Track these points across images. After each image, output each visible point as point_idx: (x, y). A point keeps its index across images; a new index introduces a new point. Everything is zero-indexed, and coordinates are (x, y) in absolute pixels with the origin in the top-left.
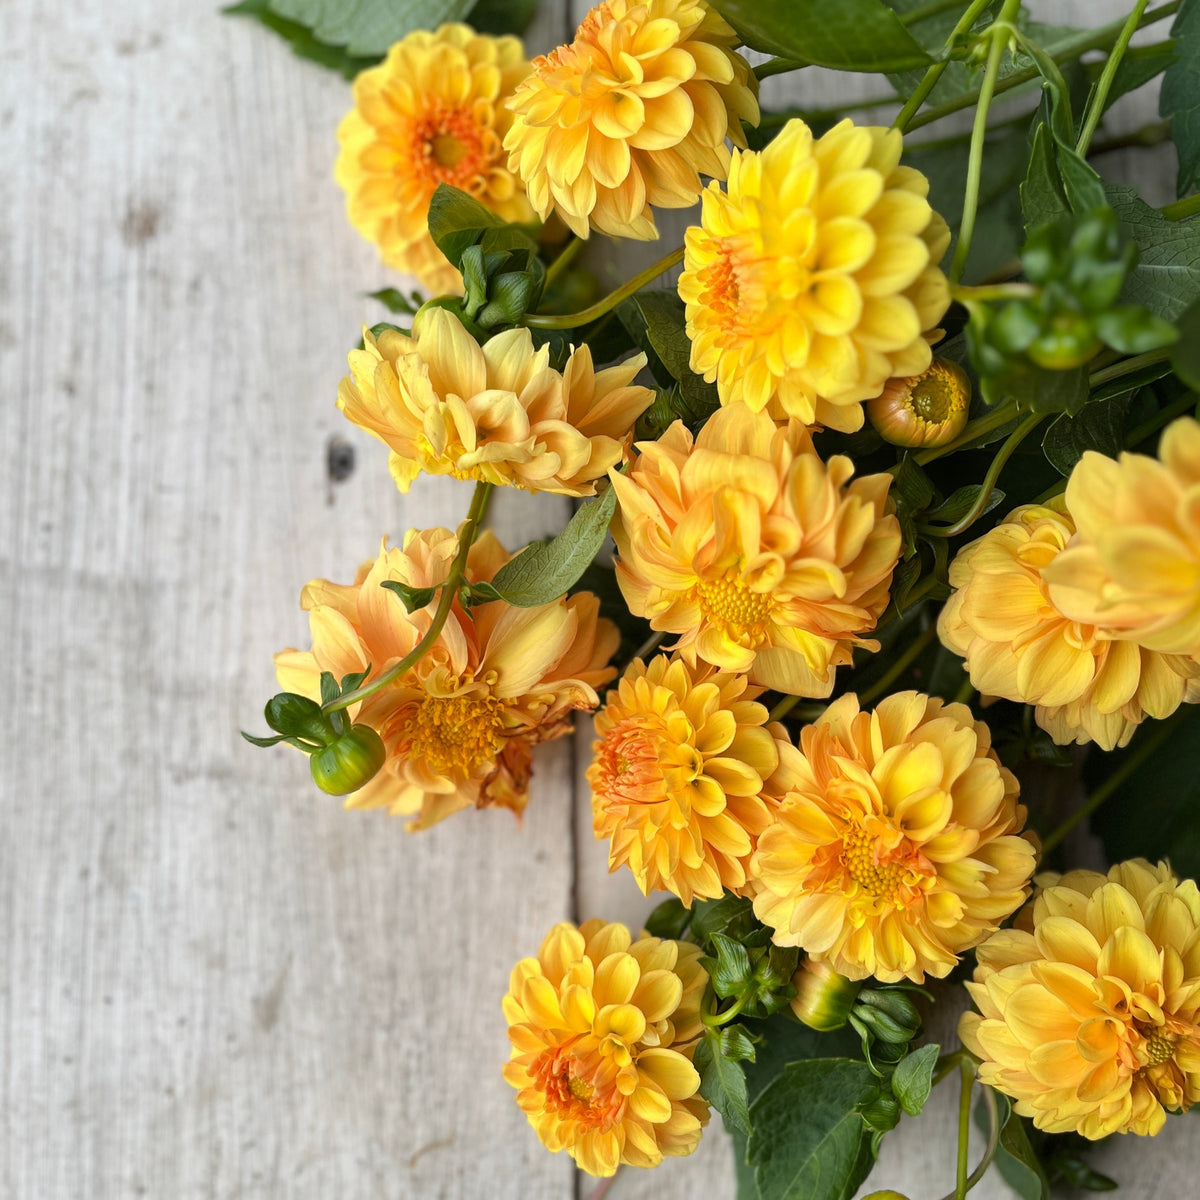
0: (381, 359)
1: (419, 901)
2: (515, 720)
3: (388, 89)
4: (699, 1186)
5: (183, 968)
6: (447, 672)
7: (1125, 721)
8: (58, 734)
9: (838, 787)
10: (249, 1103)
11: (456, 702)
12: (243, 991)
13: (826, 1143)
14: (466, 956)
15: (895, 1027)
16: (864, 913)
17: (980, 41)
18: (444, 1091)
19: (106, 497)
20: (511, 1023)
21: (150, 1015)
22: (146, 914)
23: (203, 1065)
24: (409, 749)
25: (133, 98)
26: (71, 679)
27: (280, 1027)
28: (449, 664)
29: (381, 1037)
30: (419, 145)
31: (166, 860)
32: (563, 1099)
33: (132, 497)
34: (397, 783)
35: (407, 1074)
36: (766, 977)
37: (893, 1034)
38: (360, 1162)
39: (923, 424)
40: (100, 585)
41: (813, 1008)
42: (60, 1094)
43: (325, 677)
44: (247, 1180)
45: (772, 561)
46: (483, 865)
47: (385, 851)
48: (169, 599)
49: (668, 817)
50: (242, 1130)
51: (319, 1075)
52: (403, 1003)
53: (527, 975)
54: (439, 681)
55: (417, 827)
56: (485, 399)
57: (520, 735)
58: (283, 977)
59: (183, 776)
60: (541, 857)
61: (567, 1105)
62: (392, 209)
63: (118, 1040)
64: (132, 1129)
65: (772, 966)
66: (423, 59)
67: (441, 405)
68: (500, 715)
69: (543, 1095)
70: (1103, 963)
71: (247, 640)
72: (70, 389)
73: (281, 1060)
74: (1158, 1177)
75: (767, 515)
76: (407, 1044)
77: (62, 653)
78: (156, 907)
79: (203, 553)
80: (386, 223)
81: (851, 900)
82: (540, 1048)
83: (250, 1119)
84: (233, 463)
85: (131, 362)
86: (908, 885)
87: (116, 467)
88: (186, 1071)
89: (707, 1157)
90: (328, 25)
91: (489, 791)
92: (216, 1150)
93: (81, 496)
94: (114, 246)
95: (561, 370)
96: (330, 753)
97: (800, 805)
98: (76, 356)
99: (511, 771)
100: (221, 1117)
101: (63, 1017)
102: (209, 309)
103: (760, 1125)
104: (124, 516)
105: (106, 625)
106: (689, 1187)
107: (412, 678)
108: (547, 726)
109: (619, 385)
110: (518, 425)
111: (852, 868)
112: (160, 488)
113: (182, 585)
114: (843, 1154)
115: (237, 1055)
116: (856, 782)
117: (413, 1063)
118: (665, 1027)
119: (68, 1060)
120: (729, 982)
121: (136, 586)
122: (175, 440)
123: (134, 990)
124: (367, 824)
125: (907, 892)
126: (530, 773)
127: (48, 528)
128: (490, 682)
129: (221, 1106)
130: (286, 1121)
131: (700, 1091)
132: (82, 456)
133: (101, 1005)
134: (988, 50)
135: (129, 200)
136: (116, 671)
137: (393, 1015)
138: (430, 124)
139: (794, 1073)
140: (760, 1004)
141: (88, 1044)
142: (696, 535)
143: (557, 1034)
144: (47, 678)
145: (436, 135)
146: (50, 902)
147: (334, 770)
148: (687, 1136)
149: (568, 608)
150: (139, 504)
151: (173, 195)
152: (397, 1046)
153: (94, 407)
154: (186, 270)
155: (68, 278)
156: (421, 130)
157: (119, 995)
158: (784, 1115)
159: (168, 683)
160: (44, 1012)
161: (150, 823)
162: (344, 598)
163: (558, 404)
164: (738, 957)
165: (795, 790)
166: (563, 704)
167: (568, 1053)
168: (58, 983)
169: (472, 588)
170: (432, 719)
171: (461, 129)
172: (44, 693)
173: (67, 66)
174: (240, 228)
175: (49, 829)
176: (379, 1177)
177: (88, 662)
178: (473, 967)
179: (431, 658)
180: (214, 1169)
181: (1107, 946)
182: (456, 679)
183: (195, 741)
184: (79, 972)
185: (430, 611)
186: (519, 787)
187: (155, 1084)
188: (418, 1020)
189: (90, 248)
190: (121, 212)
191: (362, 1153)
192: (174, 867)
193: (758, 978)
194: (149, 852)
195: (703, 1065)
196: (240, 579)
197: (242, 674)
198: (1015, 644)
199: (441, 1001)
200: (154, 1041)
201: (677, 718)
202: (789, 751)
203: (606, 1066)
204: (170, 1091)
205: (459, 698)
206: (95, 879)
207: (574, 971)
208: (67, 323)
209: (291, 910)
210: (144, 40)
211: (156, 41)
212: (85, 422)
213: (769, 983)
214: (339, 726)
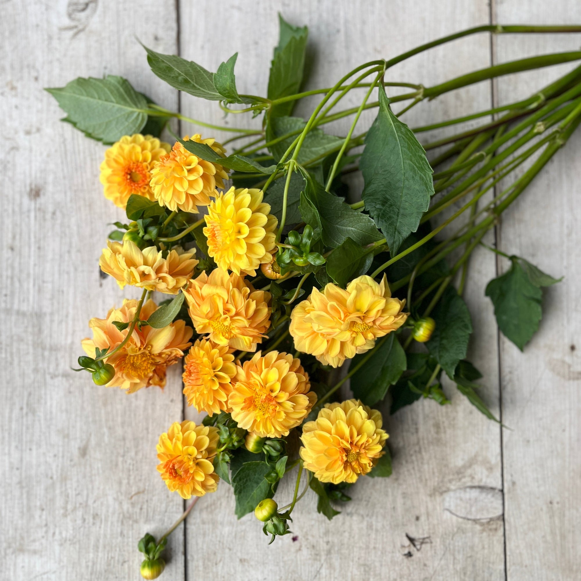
0: (112, 252)
1: (132, 415)
2: (158, 360)
3: (116, 158)
4: (224, 504)
5: (55, 438)
6: (135, 347)
7: (339, 359)
8: (11, 364)
9: (252, 381)
10: (78, 481)
11: (137, 356)
12: (75, 446)
13: (258, 488)
14: (148, 433)
15: (274, 451)
16: (260, 417)
17: (286, 165)
18: (141, 476)
19: (25, 285)
20: (159, 452)
21: (44, 454)
22: (42, 421)
23: (62, 470)
24: (124, 370)
25: (31, 150)
26: (15, 345)
27: (88, 457)
28: (135, 344)
29: (120, 459)
30: (126, 175)
31: (49, 404)
32: (174, 475)
33: (34, 285)
34: (121, 380)
35: (129, 470)
36: (234, 436)
37: (274, 453)
38: (114, 499)
39: (275, 274)
40: (24, 314)
41: (251, 446)
42: (15, 480)
43: (97, 349)
44: (78, 505)
45: (227, 317)
46: (153, 404)
47: (121, 400)
48: (47, 319)
49: (203, 390)
50: (76, 490)
51: (101, 471)
52: (128, 448)
53: (163, 438)
54: (132, 349)
55: (129, 392)
56: (143, 268)
57: (160, 364)
58: (88, 440)
59: (53, 376)
60: (172, 401)
61: (175, 477)
62: (118, 195)
63: (34, 462)
64: (40, 491)
65: (236, 433)
66: (127, 148)
67: (129, 270)
68: (152, 359)
69: (168, 474)
70: (333, 431)
71: (74, 332)
72: (12, 249)
73: (88, 467)
74: (370, 498)
75: (225, 303)
76: (129, 461)
77: (12, 337)
78: (46, 419)
79: (59, 303)
80: (116, 199)
81: (256, 414)
82: (167, 459)
83: (78, 486)
84: (68, 273)
85: (33, 240)
86: (271, 409)
87: (28, 275)
88: (57, 471)
89: (227, 495)
90: (96, 132)
91: (151, 382)
92: (68, 496)
93: (17, 285)
94: (26, 200)
95: (166, 259)
96: (98, 373)
97: (240, 386)
98: (14, 237)
99: (158, 375)
100: (69, 486)
101: (16, 455)
102: (59, 222)
103: (238, 483)
104: (32, 291)
105: (27, 327)
106: (221, 504)
107: (124, 348)
108: (169, 361)
109: (187, 259)
110: (153, 275)
111: (256, 404)
112: (44, 282)
113: (52, 314)
114: (264, 491)
115: (73, 466)
116: (256, 378)
117: (131, 467)
118: (204, 452)
119: (18, 469)
120: (224, 439)
121: (36, 314)
122: (48, 266)
123: (39, 446)
124: (115, 391)
125: (271, 411)
126: (165, 375)
127: (6, 295)
128: (149, 349)
129: (68, 482)
130: (90, 486)
131: (215, 471)
132: (17, 271)
133: (28, 451)
134: (289, 167)
135: (31, 185)
136: (30, 343)
137: (124, 452)
138: (129, 169)
139: (246, 466)
140: (233, 445)
141: (24, 463)
142: (206, 308)
143: (171, 455)
144: (7, 345)
145: (132, 172)
146: (10, 418)
147: (99, 378)
148: (212, 485)
149: (173, 326)
150: (37, 287)
151: (45, 183)
152: (126, 462)
153: (20, 254)
154: (50, 208)
155: (10, 211)
156: (126, 171)
157: (34, 447)
158: (245, 479)
159: (48, 346)
160: (9, 454)
161: (43, 392)
162: (102, 324)
163: (166, 268)
164: (226, 431)
165: (241, 381)
166: (173, 354)
167: (174, 461)
168: (14, 444)
169: (141, 322)
170: (130, 361)
171: (139, 171)
172: (6, 350)
173: (8, 139)
174: (69, 194)
175: (9, 394)
176: (121, 503)
177: (21, 340)
178: (150, 436)
179: (130, 342)
180: (67, 502)
181: (334, 426)
182: (138, 348)
183: (57, 365)
184: (20, 441)
185: (128, 330)
186: (161, 380)
187: (47, 476)
188: (133, 454)
189: (18, 201)
190: (28, 189)
191: (115, 496)
192: (51, 406)
193: (232, 437)
194: (43, 401)
195: (215, 464)
196: (71, 311)
197: (73, 343)
198: (305, 337)
199: (140, 447)
200: (46, 462)
201: (205, 360)
202: (240, 369)
203: (186, 465)
204: (52, 478)
205: (139, 354)
206: (25, 411)
207: (177, 436)
208: (10, 227)
209: (90, 419)
210: (34, 130)
211: (38, 130)
212: (17, 260)
213: (236, 438)
214: (100, 365)
